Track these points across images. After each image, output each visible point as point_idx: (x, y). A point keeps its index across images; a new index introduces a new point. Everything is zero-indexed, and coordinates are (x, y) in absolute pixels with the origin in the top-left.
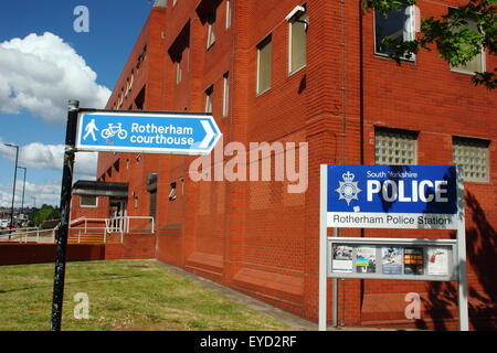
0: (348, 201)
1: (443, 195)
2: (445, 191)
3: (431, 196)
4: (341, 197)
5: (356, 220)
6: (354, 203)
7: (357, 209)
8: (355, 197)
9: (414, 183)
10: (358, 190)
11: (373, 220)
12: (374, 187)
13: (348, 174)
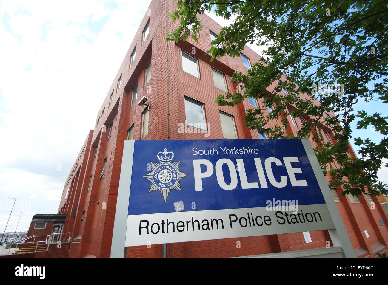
0: (165, 192)
1: (298, 177)
2: (299, 171)
3: (284, 179)
4: (154, 187)
5: (179, 227)
6: (175, 195)
7: (179, 205)
8: (176, 186)
9: (258, 161)
10: (181, 175)
11: (207, 225)
12: (204, 169)
13: (165, 152)
